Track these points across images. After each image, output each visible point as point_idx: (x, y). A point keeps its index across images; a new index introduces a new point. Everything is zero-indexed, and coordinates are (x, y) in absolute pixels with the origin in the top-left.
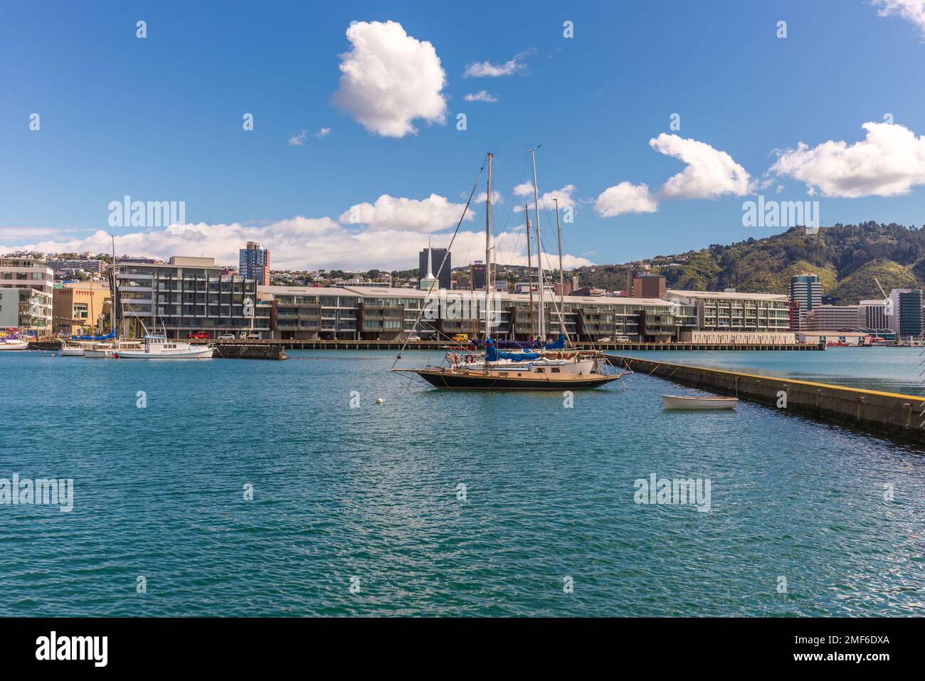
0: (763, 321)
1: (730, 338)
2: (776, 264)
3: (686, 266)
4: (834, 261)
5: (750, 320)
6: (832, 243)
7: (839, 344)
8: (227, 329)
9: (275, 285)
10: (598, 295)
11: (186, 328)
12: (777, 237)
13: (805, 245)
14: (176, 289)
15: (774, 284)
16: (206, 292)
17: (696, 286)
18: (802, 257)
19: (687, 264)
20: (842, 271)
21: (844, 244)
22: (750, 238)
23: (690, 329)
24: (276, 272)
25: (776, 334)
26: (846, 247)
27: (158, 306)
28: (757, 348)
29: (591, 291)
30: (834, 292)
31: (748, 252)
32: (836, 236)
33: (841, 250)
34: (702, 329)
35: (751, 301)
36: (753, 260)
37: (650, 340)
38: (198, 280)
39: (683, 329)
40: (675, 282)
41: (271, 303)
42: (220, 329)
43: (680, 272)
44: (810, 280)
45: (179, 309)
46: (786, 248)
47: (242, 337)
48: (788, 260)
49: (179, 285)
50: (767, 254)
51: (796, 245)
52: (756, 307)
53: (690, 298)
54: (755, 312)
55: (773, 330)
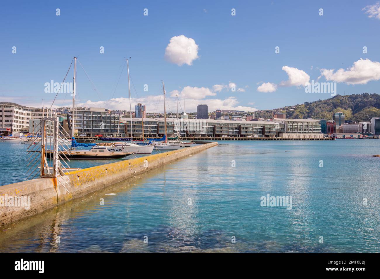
0: (311, 129)
1: (297, 136)
2: (329, 109)
3: (296, 110)
4: (351, 107)
5: (306, 129)
6: (351, 101)
7: (350, 138)
8: (109, 133)
9: (149, 118)
10: (260, 121)
11: (94, 133)
12: (330, 99)
13: (340, 102)
14: (90, 119)
15: (328, 116)
16: (101, 120)
17: (299, 117)
18: (339, 106)
19: (296, 109)
20: (355, 111)
21: (355, 101)
22: (320, 100)
23: (282, 133)
24: (150, 113)
25: (316, 134)
26: (356, 103)
27: (84, 125)
28: (308, 140)
29: (258, 119)
30: (351, 119)
31: (319, 105)
32: (352, 99)
33: (354, 103)
34: (287, 133)
35: (306, 122)
36: (320, 108)
37: (267, 137)
38: (98, 116)
39: (280, 132)
40: (291, 116)
41: (125, 124)
42: (106, 133)
43: (293, 112)
44: (340, 114)
45: (91, 126)
46: (333, 103)
47: (114, 136)
48: (334, 107)
49: (92, 118)
50: (326, 105)
51: (337, 102)
52: (308, 124)
53: (282, 121)
54: (308, 126)
55: (315, 133)
